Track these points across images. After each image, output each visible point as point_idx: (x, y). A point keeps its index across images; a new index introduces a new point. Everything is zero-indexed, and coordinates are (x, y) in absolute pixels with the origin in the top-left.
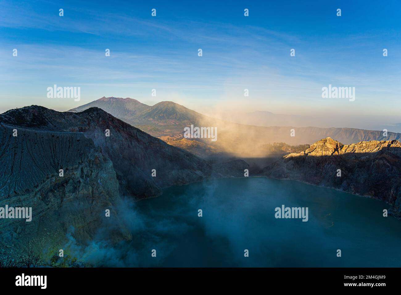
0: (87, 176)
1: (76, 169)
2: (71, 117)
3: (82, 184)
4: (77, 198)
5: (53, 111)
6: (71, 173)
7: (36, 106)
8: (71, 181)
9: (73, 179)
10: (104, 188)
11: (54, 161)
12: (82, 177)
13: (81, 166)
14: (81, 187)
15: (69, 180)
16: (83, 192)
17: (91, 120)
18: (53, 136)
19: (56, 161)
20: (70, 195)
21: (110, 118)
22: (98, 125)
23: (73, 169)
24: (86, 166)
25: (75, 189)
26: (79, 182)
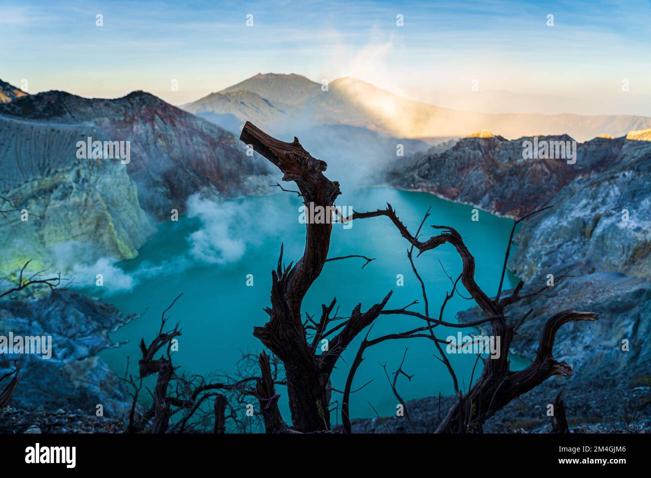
0: (85, 180)
1: (69, 171)
2: (101, 105)
3: (75, 190)
4: (65, 207)
5: (77, 97)
6: (61, 177)
7: (56, 92)
8: (61, 186)
9: (64, 184)
10: (103, 195)
11: (44, 161)
12: (76, 182)
13: (76, 168)
14: (72, 194)
15: (60, 184)
16: (74, 199)
17: (129, 108)
18: (53, 130)
19: (47, 161)
20: (56, 202)
21: (161, 104)
22: (139, 115)
23: (63, 172)
24: (84, 168)
25: (65, 196)
26: (71, 187)
